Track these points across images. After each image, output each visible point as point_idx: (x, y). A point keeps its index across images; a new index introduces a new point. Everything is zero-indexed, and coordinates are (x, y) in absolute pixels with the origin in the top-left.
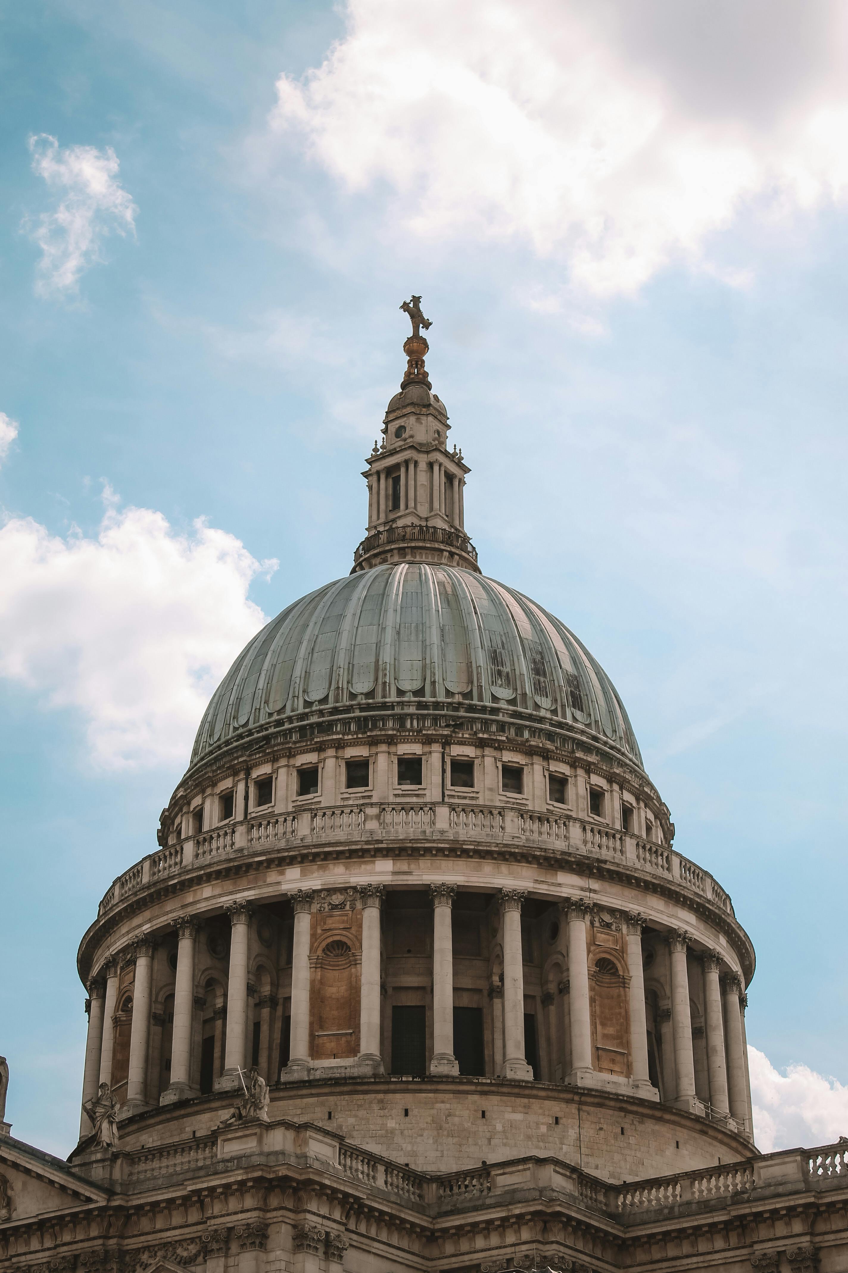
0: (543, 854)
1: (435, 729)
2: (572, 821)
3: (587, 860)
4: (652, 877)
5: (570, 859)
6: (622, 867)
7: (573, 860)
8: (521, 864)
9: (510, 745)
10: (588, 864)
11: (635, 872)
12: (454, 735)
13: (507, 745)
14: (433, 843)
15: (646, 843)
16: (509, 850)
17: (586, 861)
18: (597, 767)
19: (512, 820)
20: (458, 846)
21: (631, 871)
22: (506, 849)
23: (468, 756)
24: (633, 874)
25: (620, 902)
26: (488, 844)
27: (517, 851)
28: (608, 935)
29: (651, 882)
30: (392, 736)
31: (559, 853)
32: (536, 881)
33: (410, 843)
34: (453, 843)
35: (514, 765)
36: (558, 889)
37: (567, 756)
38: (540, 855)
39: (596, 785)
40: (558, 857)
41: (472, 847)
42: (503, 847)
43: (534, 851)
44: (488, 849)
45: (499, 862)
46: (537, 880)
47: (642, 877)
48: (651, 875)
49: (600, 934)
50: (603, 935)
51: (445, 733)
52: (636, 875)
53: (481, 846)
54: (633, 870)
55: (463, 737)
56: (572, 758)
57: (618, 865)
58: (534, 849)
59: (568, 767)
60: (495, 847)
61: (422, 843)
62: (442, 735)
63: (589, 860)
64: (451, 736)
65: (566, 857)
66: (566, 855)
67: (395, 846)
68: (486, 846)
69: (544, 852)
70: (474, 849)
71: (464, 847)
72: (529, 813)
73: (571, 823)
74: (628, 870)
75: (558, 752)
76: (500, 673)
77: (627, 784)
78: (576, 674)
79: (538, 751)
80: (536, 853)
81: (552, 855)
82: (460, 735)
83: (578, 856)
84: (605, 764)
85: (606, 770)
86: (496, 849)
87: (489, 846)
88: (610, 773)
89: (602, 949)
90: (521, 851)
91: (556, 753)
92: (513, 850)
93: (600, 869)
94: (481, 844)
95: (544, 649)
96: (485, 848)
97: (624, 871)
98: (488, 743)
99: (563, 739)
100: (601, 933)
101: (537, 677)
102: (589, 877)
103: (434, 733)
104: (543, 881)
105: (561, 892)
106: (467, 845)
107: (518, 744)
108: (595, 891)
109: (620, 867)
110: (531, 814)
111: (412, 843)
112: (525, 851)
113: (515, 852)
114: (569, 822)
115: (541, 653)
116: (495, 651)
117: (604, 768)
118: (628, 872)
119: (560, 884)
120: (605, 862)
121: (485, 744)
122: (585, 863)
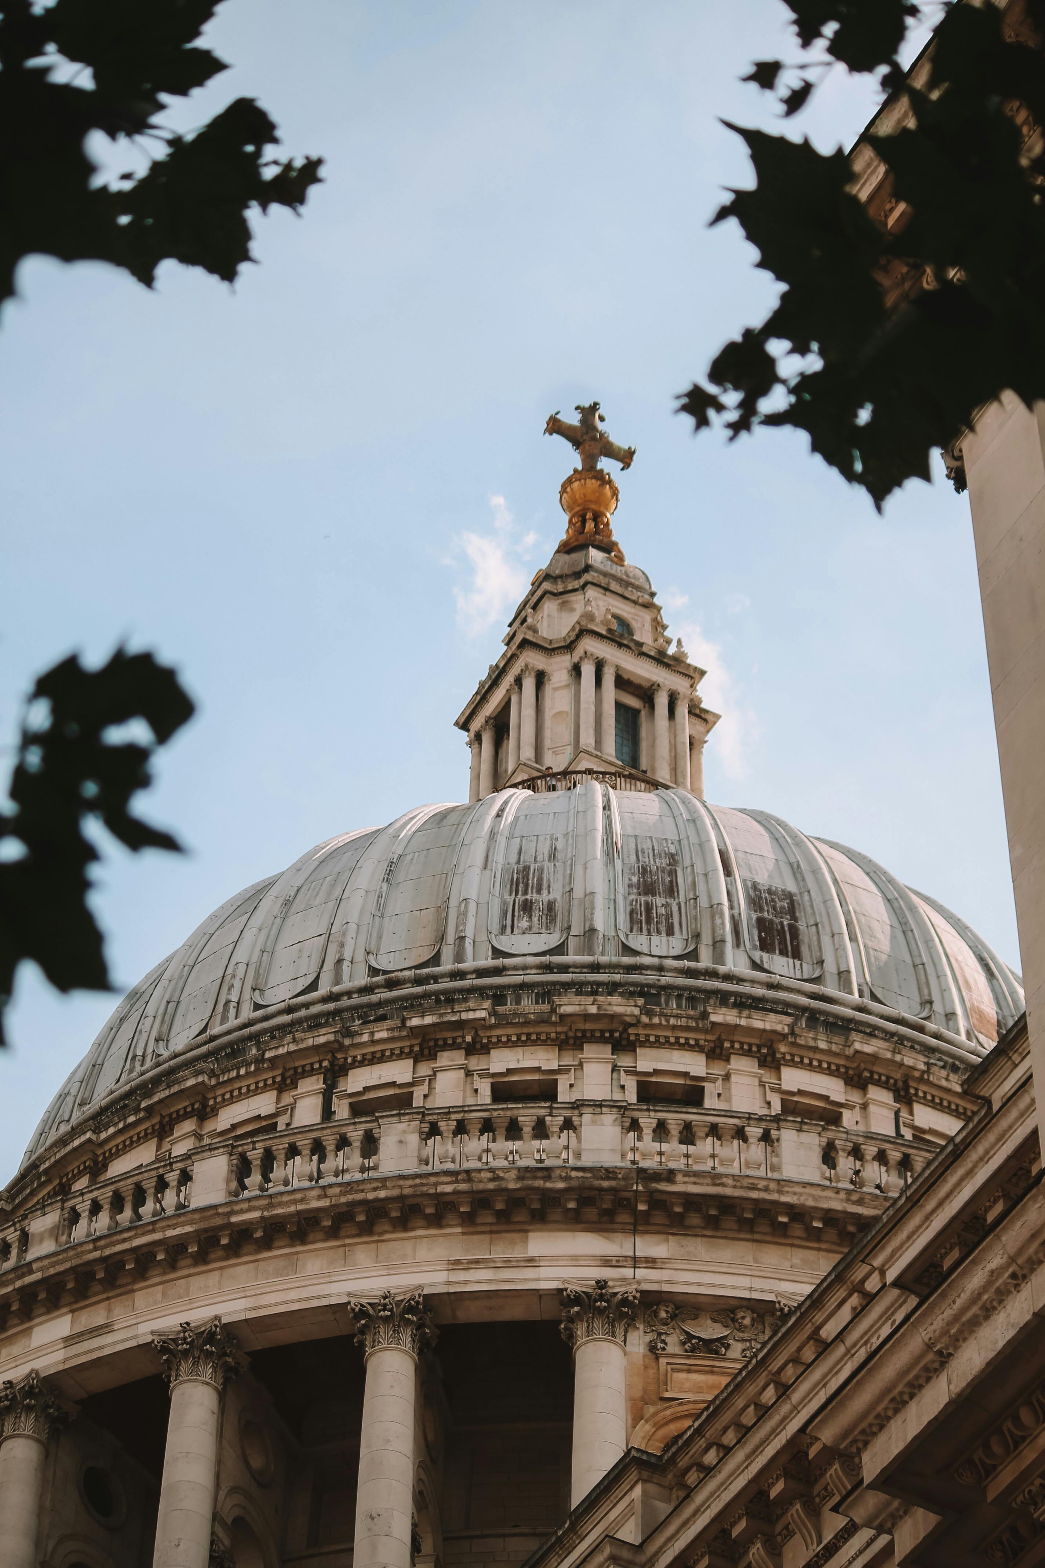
0: (463, 1186)
1: (294, 1041)
2: (590, 1110)
3: (608, 1178)
4: (848, 1200)
5: (549, 1185)
6: (730, 1181)
7: (561, 1185)
8: (413, 1234)
9: (509, 1031)
10: (611, 1189)
11: (780, 1192)
12: (347, 1042)
13: (499, 1032)
14: (153, 1231)
15: (861, 1140)
16: (359, 1196)
17: (606, 1184)
18: (794, 1044)
19: (401, 1142)
20: (218, 1221)
21: (766, 1189)
22: (350, 1197)
23: (393, 1084)
24: (775, 1197)
25: (745, 1282)
26: (298, 1196)
27: (382, 1194)
28: (713, 1373)
29: (845, 1212)
30: (200, 1091)
31: (513, 1174)
32: (455, 1265)
33: (96, 1249)
34: (203, 1219)
35: (528, 1077)
36: (529, 1273)
37: (687, 1029)
38: (456, 1192)
39: (800, 1092)
40: (512, 1185)
41: (256, 1214)
42: (342, 1194)
43: (436, 1185)
44: (300, 1207)
45: (348, 1241)
46: (458, 1262)
47: (810, 1203)
48: (842, 1195)
49: (683, 1375)
50: (694, 1376)
51: (322, 1040)
52: (784, 1199)
53: (281, 1204)
54: (773, 1186)
55: (373, 1042)
56: (706, 1031)
57: (715, 1178)
58: (433, 1179)
59: (701, 1059)
60: (319, 1198)
61: (124, 1240)
62: (316, 1048)
63: (615, 1179)
64: (341, 1047)
65: (539, 1183)
66: (535, 1178)
67: (61, 1268)
68: (295, 1202)
69: (464, 1181)
70: (262, 1217)
71: (234, 1219)
72: (454, 1117)
73: (587, 1118)
74: (753, 1188)
75: (656, 1020)
76: (527, 907)
77: (923, 1088)
78: (792, 887)
79: (593, 1031)
80: (440, 1189)
81: (491, 1186)
82: (365, 1038)
83: (574, 1174)
84: (822, 1037)
85: (829, 1052)
86: (324, 1203)
87: (302, 1200)
88: (847, 1058)
89: (685, 1407)
90: (395, 1192)
91: (651, 1026)
92: (370, 1196)
93: (658, 1202)
94: (279, 1199)
95: (686, 849)
96: (292, 1209)
97: (738, 1193)
98: (445, 1040)
99: (688, 999)
100: (689, 1371)
101: (643, 899)
102: (635, 1232)
103: (293, 1047)
104: (477, 1261)
105: (538, 1280)
106: (242, 1211)
107: (527, 1023)
108: (651, 1262)
109: (723, 1185)
110: (459, 1116)
111: (101, 1248)
112: (406, 1191)
113: (377, 1200)
114: (581, 1115)
115: (672, 856)
116: (526, 869)
117: (823, 1045)
118: (754, 1195)
119: (531, 1260)
120: (670, 1175)
121: (436, 1045)
122: (601, 1190)
